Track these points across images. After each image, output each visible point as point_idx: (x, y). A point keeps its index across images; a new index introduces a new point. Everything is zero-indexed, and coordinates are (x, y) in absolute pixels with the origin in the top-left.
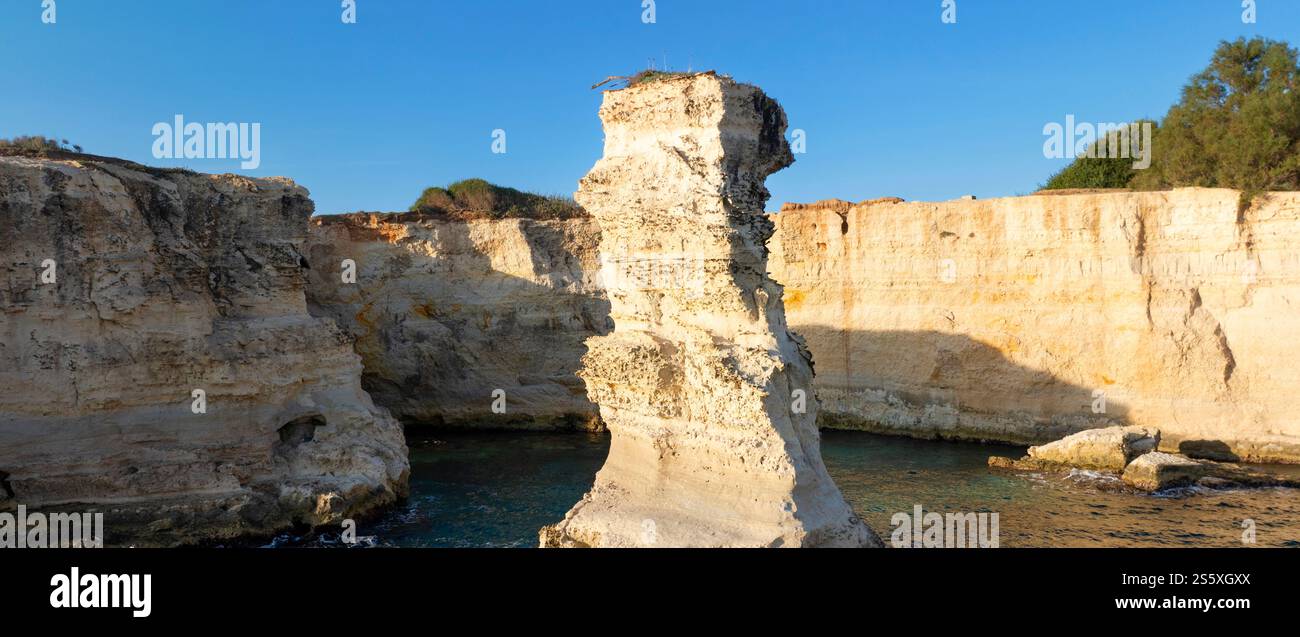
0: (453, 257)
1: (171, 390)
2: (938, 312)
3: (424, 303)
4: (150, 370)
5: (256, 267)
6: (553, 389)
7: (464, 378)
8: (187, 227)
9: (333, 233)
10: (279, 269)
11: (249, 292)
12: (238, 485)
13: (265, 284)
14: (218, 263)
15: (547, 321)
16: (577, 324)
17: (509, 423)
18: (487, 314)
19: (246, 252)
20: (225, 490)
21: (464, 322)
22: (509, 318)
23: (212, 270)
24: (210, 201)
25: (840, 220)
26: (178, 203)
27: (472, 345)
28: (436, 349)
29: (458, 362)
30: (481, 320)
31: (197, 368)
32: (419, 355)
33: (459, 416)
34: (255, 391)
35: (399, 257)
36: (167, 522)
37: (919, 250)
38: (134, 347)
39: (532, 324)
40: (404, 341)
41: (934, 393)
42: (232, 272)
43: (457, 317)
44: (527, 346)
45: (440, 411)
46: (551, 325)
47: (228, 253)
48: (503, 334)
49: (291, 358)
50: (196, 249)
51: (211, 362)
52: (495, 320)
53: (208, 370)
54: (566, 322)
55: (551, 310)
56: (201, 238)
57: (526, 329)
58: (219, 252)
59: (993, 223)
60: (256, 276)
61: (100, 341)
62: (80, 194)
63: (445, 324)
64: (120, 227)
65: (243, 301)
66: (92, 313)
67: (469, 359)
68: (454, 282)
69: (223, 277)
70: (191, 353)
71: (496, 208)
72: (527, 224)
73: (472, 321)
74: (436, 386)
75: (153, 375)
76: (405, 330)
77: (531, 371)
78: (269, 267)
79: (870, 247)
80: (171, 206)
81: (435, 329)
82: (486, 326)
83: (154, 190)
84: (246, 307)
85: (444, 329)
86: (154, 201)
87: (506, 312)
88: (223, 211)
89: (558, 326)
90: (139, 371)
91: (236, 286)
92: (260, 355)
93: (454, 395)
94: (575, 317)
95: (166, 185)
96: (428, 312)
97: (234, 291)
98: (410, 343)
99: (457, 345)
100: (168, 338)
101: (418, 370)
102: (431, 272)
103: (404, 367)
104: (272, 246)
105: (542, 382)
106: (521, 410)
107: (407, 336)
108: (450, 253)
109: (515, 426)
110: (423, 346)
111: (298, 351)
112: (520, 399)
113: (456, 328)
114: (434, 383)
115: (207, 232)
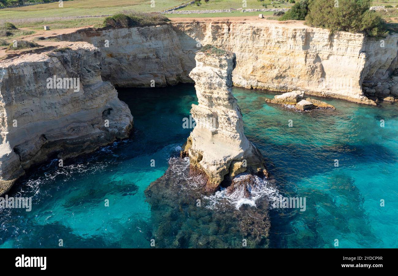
0: (117, 39)
1: (77, 109)
2: (253, 55)
3: (110, 53)
4: (72, 105)
5: (89, 72)
6: (149, 76)
7: (123, 74)
8: (72, 64)
9: (82, 35)
10: (95, 71)
11: (88, 78)
12: (99, 130)
13: (92, 75)
14: (80, 72)
15: (146, 56)
16: (154, 57)
17: (137, 86)
18: (129, 56)
19: (86, 68)
20: (97, 132)
21: (122, 58)
22: (135, 56)
23: (78, 74)
24: (76, 56)
25: (228, 27)
26: (69, 59)
27: (124, 64)
28: (115, 66)
29: (121, 70)
30: (127, 57)
31: (83, 102)
32: (110, 69)
33: (123, 84)
34: (97, 106)
35: (101, 41)
36: (88, 143)
37: (249, 38)
38: (68, 100)
39: (141, 58)
40: (105, 65)
41: (251, 77)
42: (83, 74)
43: (120, 57)
44: (141, 64)
45: (117, 83)
46: (147, 58)
47: (82, 69)
48: (134, 61)
49: (103, 95)
50: (74, 69)
51: (87, 100)
52: (131, 57)
53: (86, 103)
54: (151, 56)
55: (147, 53)
56: (75, 67)
57: (140, 59)
58: (79, 69)
59: (269, 32)
60: (89, 74)
61: (60, 100)
62: (52, 66)
63: (117, 59)
64: (60, 70)
65: (87, 81)
66: (58, 94)
67: (124, 68)
68: (118, 47)
69: (81, 75)
70: (81, 99)
71: (129, 25)
72: (139, 29)
73: (124, 57)
74: (115, 77)
75: (73, 106)
76: (105, 62)
77: (142, 71)
78: (92, 71)
79: (236, 36)
80: (67, 60)
81: (114, 60)
82: (129, 59)
83: (63, 57)
84: (88, 82)
85: (116, 60)
86: (64, 60)
87: (134, 55)
88: (80, 59)
89: (149, 58)
90: (70, 106)
91: (85, 77)
92: (97, 96)
93: (121, 79)
94: (154, 55)
95: (66, 54)
96: (111, 56)
97: (85, 78)
98: (107, 65)
99: (121, 65)
100: (75, 97)
101: (110, 73)
102: (112, 45)
103: (106, 72)
104: (93, 66)
105: (145, 74)
106: (141, 82)
107: (106, 63)
108: (116, 38)
109: (139, 87)
110: (111, 66)
111: (104, 93)
112: (140, 79)
113: (120, 60)
114: (115, 76)
115: (76, 65)
